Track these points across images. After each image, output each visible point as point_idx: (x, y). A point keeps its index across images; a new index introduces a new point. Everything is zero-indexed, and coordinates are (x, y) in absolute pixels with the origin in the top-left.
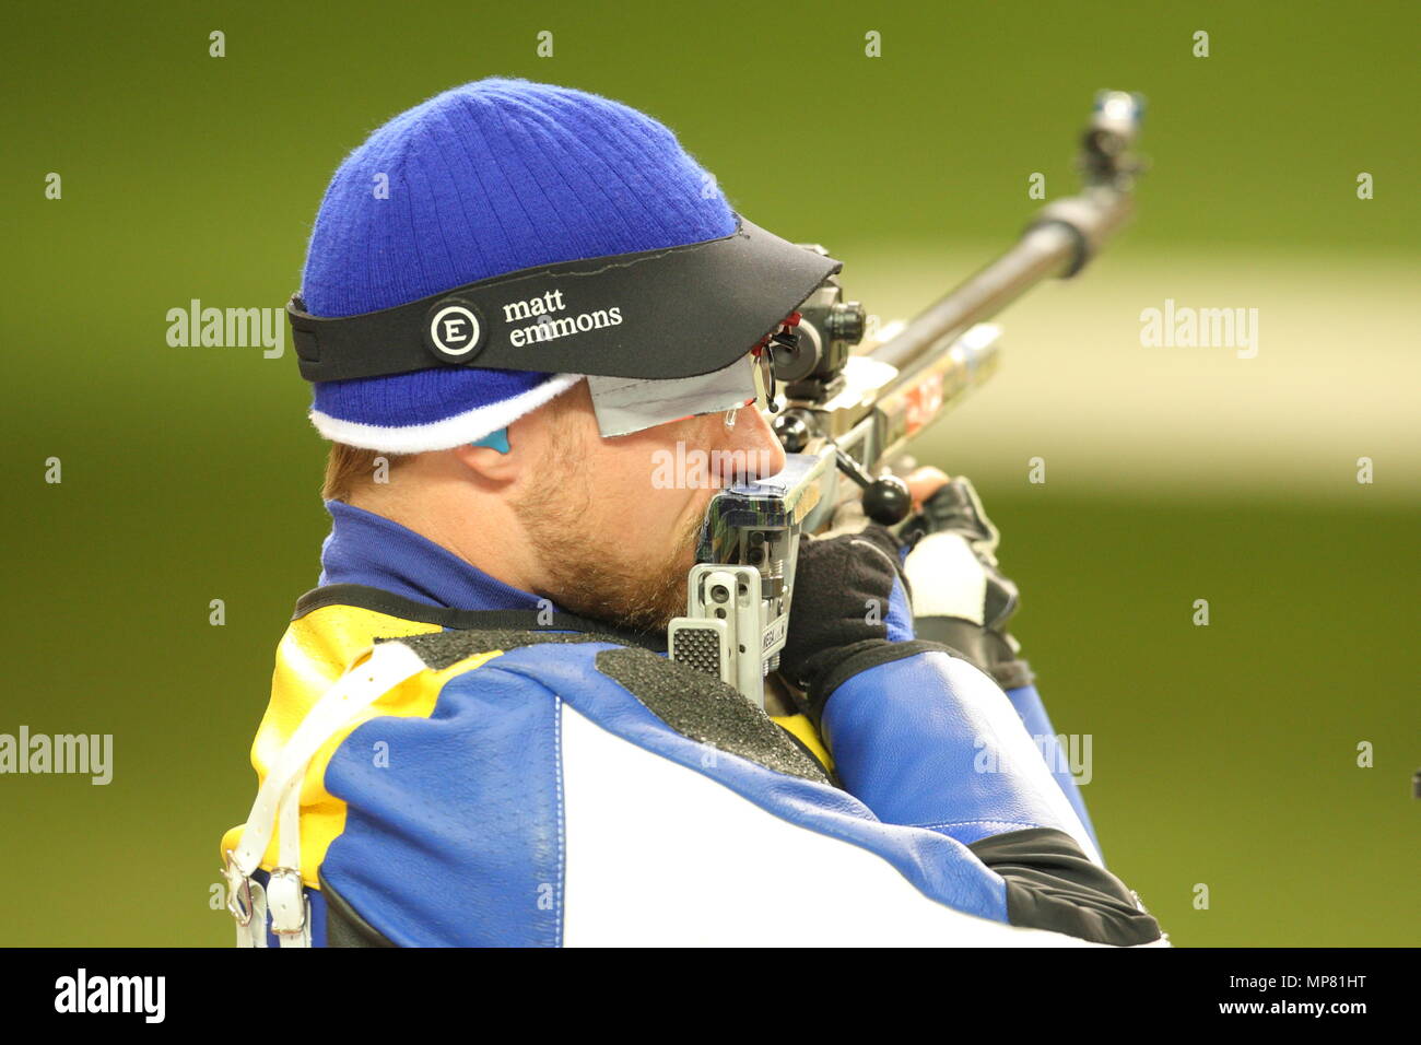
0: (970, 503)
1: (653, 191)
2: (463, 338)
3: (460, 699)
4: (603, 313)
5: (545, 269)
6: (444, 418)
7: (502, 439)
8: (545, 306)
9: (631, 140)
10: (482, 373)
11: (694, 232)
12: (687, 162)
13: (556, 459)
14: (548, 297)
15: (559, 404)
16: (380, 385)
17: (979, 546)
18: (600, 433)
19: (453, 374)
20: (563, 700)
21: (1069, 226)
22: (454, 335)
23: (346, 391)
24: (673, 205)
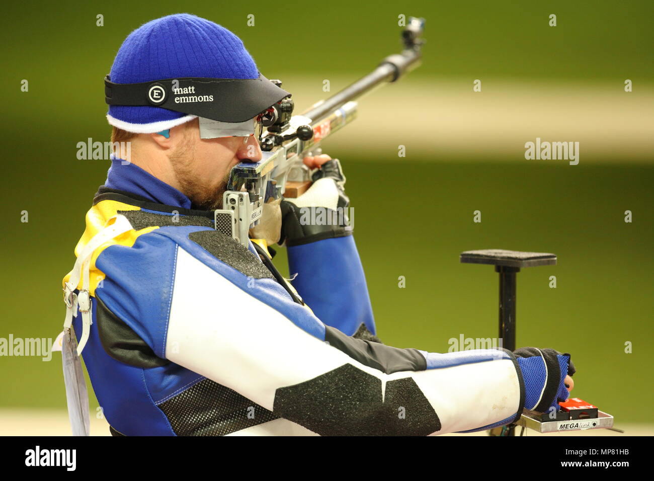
0: (338, 168)
1: (232, 59)
2: (159, 97)
3: (143, 243)
4: (207, 97)
5: (190, 79)
6: (149, 123)
7: (168, 133)
8: (188, 91)
9: (227, 41)
10: (164, 110)
11: (243, 75)
12: (246, 52)
13: (185, 143)
14: (190, 88)
15: (188, 125)
16: (130, 109)
17: (339, 183)
18: (200, 137)
19: (154, 108)
20: (179, 245)
21: (393, 65)
22: (156, 95)
23: (119, 109)
24: (237, 65)
